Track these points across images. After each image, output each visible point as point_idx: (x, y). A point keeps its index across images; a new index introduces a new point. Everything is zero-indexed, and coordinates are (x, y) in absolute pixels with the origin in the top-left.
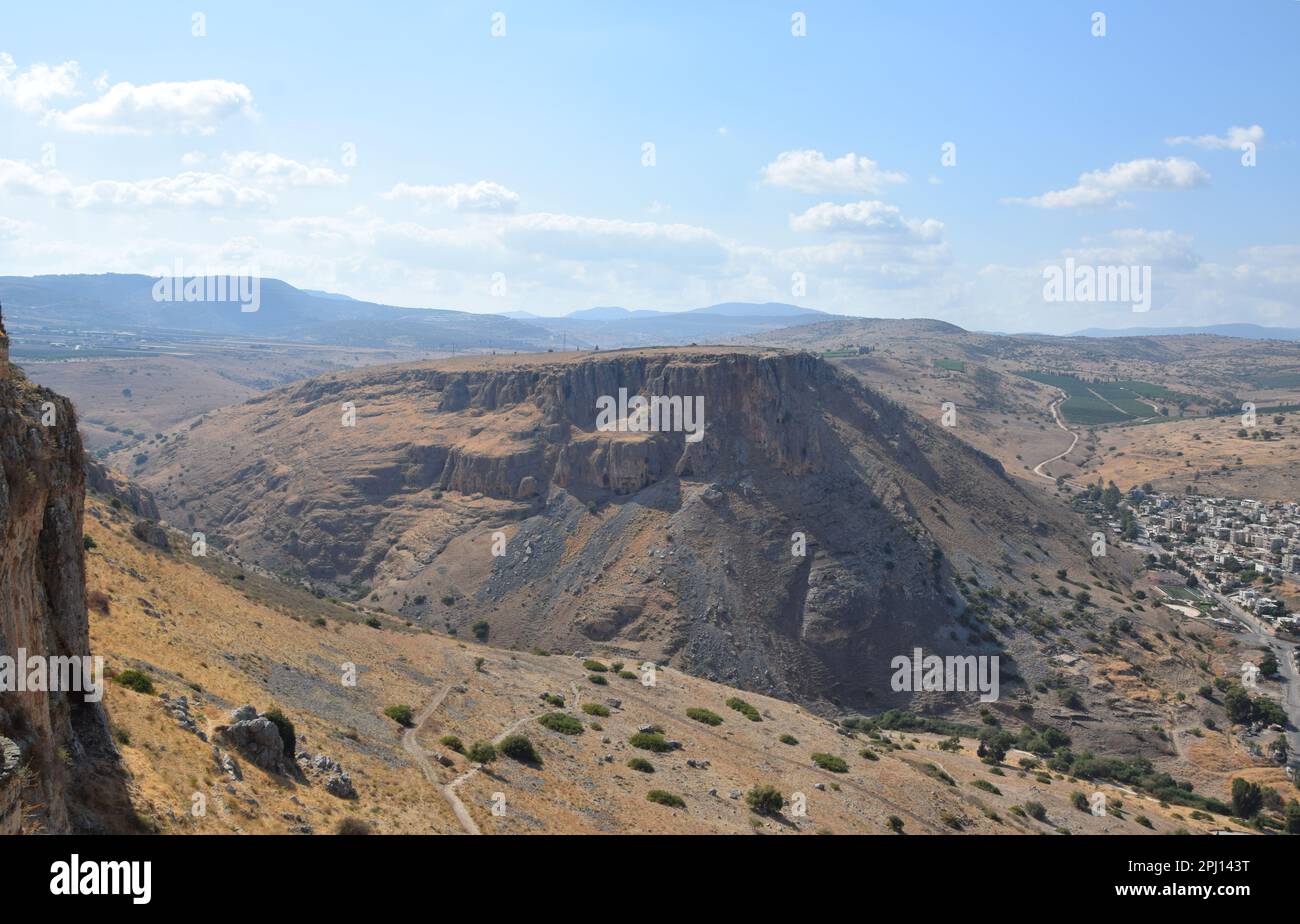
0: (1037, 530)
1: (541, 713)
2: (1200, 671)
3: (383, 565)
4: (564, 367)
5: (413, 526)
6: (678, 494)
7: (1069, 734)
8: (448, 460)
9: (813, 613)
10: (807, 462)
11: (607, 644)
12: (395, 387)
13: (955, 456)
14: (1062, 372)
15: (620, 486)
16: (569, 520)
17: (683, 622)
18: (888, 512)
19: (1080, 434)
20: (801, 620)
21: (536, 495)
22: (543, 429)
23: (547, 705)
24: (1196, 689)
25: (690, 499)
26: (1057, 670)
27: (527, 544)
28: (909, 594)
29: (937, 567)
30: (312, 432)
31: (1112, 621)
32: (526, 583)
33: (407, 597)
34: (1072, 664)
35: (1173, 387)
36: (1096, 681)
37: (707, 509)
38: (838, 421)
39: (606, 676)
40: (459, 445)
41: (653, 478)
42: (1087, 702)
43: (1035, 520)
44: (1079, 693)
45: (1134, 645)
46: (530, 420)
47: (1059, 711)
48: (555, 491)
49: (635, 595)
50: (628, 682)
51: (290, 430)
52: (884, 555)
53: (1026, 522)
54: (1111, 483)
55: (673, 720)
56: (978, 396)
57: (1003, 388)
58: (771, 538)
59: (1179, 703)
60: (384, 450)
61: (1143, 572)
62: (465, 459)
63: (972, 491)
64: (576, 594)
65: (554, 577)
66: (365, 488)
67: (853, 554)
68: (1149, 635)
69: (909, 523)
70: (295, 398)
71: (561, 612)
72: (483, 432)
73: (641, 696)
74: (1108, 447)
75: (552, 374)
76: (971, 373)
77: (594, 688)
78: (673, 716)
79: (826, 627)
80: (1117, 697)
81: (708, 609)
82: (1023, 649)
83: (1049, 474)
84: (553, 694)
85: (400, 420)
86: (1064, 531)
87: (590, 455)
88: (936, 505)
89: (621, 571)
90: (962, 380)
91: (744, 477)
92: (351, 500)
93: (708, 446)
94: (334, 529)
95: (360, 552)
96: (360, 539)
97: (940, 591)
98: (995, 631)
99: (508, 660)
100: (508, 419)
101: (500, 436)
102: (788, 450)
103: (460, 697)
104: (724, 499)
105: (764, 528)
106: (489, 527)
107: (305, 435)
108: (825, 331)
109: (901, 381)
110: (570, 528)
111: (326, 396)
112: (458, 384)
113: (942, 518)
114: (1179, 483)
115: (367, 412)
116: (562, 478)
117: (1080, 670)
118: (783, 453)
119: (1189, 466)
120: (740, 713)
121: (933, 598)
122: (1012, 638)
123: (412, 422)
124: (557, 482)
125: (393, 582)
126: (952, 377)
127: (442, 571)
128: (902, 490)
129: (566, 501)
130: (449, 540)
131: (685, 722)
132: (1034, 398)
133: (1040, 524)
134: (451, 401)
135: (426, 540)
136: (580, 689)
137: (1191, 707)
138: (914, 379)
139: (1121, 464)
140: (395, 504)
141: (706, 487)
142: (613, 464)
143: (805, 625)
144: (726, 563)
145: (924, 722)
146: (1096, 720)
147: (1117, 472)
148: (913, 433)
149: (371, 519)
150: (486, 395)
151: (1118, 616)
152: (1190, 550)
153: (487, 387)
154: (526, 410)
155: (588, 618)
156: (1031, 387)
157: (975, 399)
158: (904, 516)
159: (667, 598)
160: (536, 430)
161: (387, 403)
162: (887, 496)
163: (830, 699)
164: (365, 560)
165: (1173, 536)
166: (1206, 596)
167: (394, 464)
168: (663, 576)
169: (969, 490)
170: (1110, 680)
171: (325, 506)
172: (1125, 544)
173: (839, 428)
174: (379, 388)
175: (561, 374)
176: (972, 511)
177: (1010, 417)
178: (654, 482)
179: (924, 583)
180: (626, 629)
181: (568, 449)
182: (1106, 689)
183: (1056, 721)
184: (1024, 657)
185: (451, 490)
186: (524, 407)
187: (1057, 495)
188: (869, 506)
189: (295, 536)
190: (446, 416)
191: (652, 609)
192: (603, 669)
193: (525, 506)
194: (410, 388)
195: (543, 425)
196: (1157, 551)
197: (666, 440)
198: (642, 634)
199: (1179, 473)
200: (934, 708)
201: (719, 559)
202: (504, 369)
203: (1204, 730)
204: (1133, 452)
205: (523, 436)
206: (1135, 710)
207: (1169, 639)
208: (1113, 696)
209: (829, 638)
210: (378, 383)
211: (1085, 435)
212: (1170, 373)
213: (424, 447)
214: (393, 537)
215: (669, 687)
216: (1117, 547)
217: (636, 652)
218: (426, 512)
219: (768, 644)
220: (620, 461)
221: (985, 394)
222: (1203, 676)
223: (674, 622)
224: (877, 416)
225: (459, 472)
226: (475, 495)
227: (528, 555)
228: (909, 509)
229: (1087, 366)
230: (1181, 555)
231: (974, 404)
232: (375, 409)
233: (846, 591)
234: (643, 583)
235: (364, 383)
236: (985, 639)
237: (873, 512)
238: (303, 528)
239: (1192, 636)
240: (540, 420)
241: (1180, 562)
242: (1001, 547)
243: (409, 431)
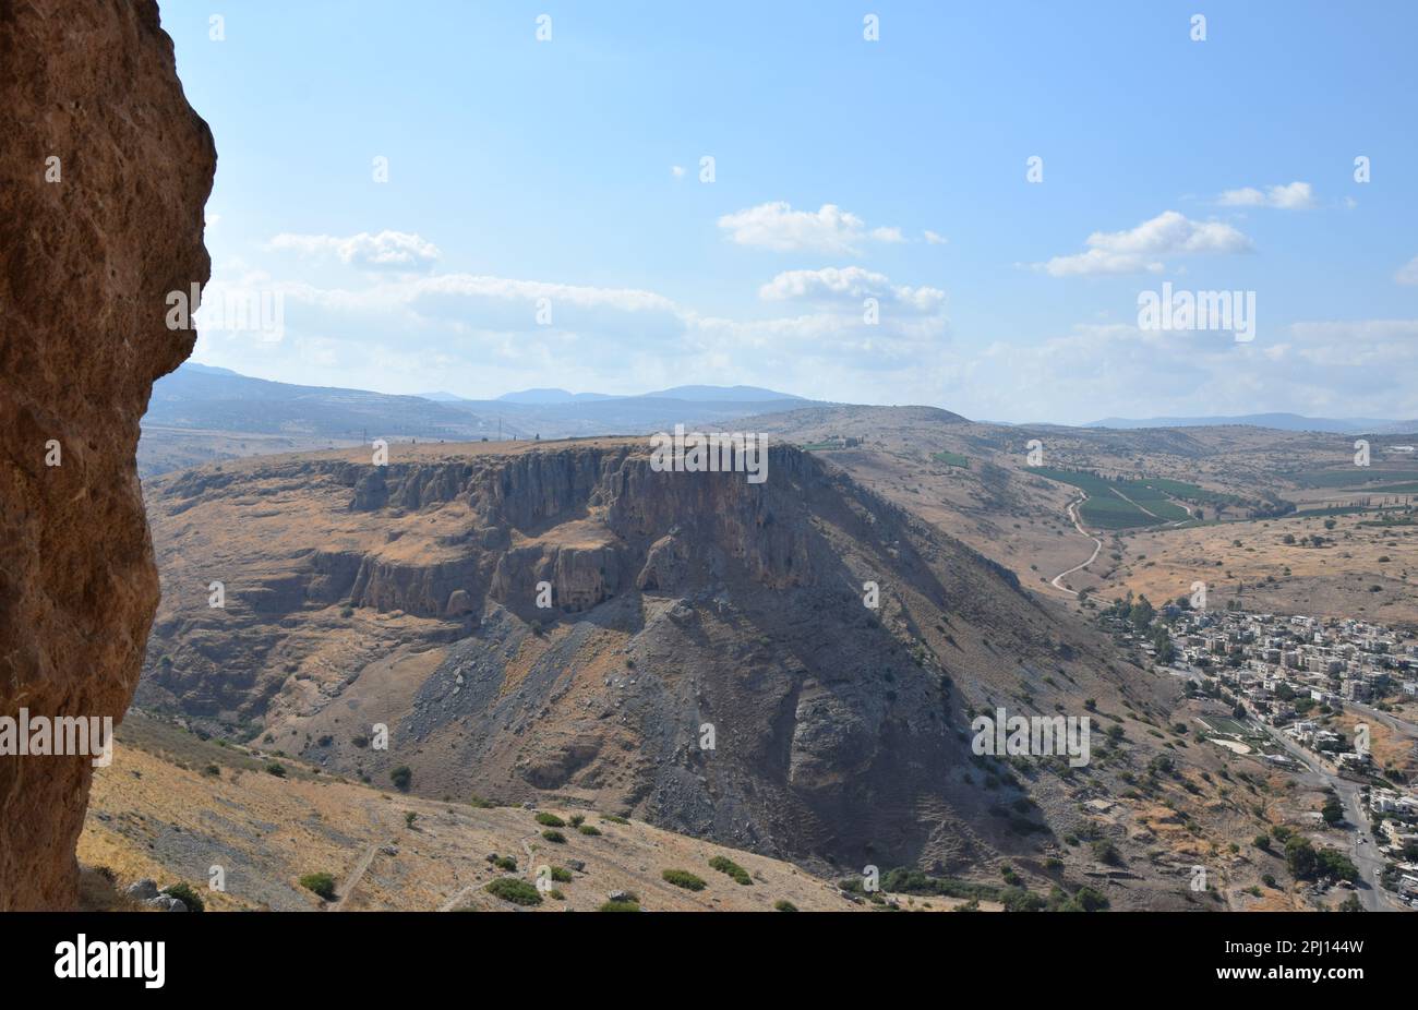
0: (1060, 653)
1: (490, 879)
2: (1254, 817)
3: (279, 698)
4: (503, 458)
5: (317, 650)
6: (640, 611)
7: (1105, 894)
8: (361, 570)
9: (802, 753)
10: (792, 576)
11: (556, 792)
12: (295, 481)
13: (964, 567)
14: (1080, 468)
15: (571, 602)
16: (508, 643)
17: (648, 765)
18: (889, 632)
19: (1103, 541)
20: (788, 762)
21: (469, 612)
22: (477, 534)
23: (496, 869)
24: (1251, 839)
25: (655, 617)
26: (1090, 819)
27: (458, 671)
28: (914, 730)
29: (946, 698)
30: (191, 534)
31: (1150, 760)
32: (456, 719)
33: (309, 738)
34: (1107, 811)
35: (1205, 486)
36: (1135, 831)
37: (675, 629)
38: (827, 525)
39: (564, 831)
40: (375, 552)
41: (609, 592)
42: (1126, 856)
43: (1058, 641)
44: (1116, 845)
45: (1177, 787)
46: (461, 522)
47: (1094, 867)
48: (492, 607)
49: (590, 732)
50: (590, 840)
51: (163, 532)
52: (884, 683)
53: (1048, 644)
54: (1141, 597)
55: (647, 885)
56: (985, 495)
57: (1013, 486)
58: (751, 664)
59: (1232, 856)
60: (280, 558)
61: (1183, 701)
62: (382, 569)
63: (984, 608)
64: (517, 732)
65: (491, 712)
66: (257, 604)
67: (848, 682)
68: (1194, 776)
69: (913, 645)
70: (169, 493)
71: (500, 755)
72: (403, 536)
73: (606, 856)
74: (1135, 556)
75: (488, 467)
76: (976, 468)
77: (550, 846)
78: (647, 880)
79: (818, 770)
80: (1160, 850)
81: (678, 749)
82: (1049, 794)
83: (1069, 587)
84: (502, 856)
85: (301, 521)
86: (1091, 654)
87: (534, 563)
88: (943, 624)
89: (572, 703)
90: (967, 478)
91: (720, 591)
92: (239, 619)
93: (675, 554)
94: (215, 654)
95: (249, 682)
96: (250, 666)
97: (950, 725)
98: (1015, 772)
99: (443, 813)
100: (434, 521)
101: (425, 542)
102: (770, 559)
103: (389, 860)
104: (696, 618)
105: (742, 652)
106: (412, 651)
107: (182, 539)
108: (803, 420)
109: (896, 479)
110: (510, 653)
111: (209, 491)
112: (373, 478)
113: (950, 639)
114: (1219, 597)
115: (260, 511)
116: (500, 592)
117: (1116, 819)
118: (764, 563)
119: (1230, 577)
120: (726, 875)
121: (942, 734)
122: (1036, 781)
123: (316, 524)
124: (495, 597)
125: (292, 719)
126: (954, 474)
127: (353, 705)
128: (902, 605)
129: (505, 620)
130: (362, 667)
131: (660, 886)
132: (1049, 499)
133: (1063, 645)
134: (365, 498)
135: (333, 667)
136: (534, 848)
137: (1246, 861)
138: (910, 476)
139: (1152, 575)
140: (295, 624)
141: (673, 603)
142: (562, 576)
143: (793, 768)
144: (698, 693)
145: (935, 882)
146: (1137, 878)
147: (1148, 585)
148: (915, 539)
149: (264, 641)
150: (407, 492)
151: (1157, 754)
152: (1235, 675)
153: (409, 483)
154: (457, 510)
155: (530, 761)
156: (1047, 487)
157: (982, 499)
158: (906, 637)
159: (628, 736)
160: (469, 534)
161: (286, 500)
162: (887, 613)
163: (824, 858)
164: (256, 692)
165: (1215, 659)
166: (1256, 728)
167: (294, 575)
168: (623, 710)
169: (980, 606)
170: (1150, 829)
171: (206, 626)
172: (1161, 669)
173: (829, 533)
174: (275, 482)
175: (500, 467)
176: (985, 631)
177: (1022, 521)
178: (611, 597)
179: (932, 716)
180: (579, 775)
181: (507, 556)
182: (1148, 840)
183: (1091, 879)
184: (1051, 802)
185: (363, 607)
186: (453, 507)
187: (1079, 611)
188: (866, 624)
189: (167, 663)
190: (358, 516)
191: (610, 750)
192: (560, 824)
193: (456, 626)
194: (314, 482)
195: (477, 528)
196: (1198, 676)
197: (626, 547)
198: (599, 780)
199: (1218, 585)
200: (947, 866)
201: (690, 689)
202: (430, 461)
203: (1263, 888)
204: (1166, 561)
205: (453, 541)
206: (1182, 866)
207: (1217, 780)
208: (1155, 848)
209: (821, 783)
210: (275, 476)
211: (1109, 541)
212: (1203, 470)
213: (330, 554)
214: (292, 664)
215: (640, 844)
216: (1152, 672)
217: (591, 803)
218: (333, 633)
219: (749, 790)
220: (571, 572)
221: (994, 494)
222: (1258, 824)
223: (637, 766)
224: (873, 520)
225: (375, 583)
226: (394, 613)
227: (458, 685)
228: (912, 629)
229: (1108, 461)
230: (1225, 681)
231: (981, 505)
232: (270, 508)
233: (840, 727)
234: (600, 719)
235: (257, 476)
236: (1005, 783)
237: (871, 632)
238: (178, 653)
239: (1243, 777)
240: (474, 521)
241: (1225, 690)
242: (1019, 673)
243: (313, 534)
